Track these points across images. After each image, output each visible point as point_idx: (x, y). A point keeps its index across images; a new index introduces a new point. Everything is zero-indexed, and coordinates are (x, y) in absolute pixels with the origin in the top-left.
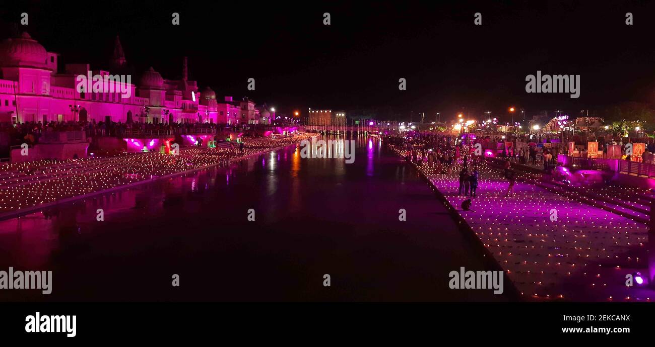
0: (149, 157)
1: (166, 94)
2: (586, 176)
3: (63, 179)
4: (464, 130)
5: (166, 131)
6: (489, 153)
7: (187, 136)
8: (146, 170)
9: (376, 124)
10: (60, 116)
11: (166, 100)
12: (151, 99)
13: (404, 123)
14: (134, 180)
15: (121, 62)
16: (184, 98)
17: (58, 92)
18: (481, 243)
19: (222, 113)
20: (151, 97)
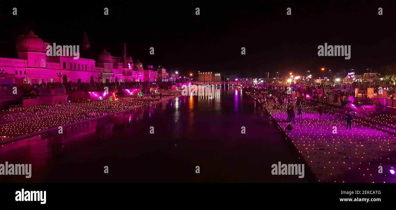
0: (103, 102)
1: (113, 65)
2: (366, 109)
3: (53, 116)
4: (293, 82)
5: (113, 87)
6: (308, 96)
7: (126, 90)
8: (101, 110)
9: (239, 80)
10: (52, 80)
11: (113, 68)
12: (104, 68)
13: (256, 79)
14: (93, 116)
15: (87, 47)
16: (124, 67)
17: (50, 65)
18: (297, 150)
19: (146, 76)
20: (104, 67)
